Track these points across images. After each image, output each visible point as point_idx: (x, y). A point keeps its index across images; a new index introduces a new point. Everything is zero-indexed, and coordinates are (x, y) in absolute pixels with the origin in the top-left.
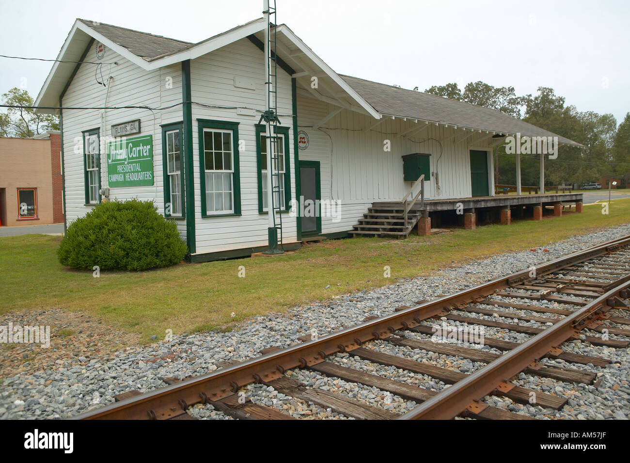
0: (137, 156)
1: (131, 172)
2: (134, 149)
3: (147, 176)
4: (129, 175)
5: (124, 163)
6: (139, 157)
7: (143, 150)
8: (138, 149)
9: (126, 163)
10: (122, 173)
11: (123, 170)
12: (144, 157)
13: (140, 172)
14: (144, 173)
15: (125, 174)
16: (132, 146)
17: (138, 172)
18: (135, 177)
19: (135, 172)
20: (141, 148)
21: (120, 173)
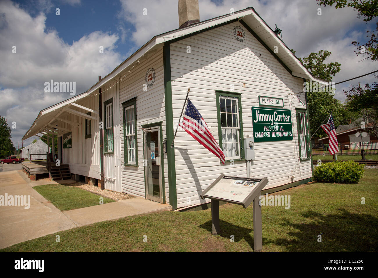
0: (281, 121)
1: (277, 131)
2: (278, 116)
3: (288, 134)
4: (275, 133)
5: (270, 125)
6: (283, 122)
7: (285, 118)
8: (281, 116)
9: (272, 124)
10: (268, 131)
11: (269, 129)
12: (285, 122)
13: (284, 131)
14: (286, 132)
15: (271, 132)
16: (276, 114)
17: (282, 131)
18: (280, 135)
19: (280, 131)
20: (284, 116)
21: (266, 131)
